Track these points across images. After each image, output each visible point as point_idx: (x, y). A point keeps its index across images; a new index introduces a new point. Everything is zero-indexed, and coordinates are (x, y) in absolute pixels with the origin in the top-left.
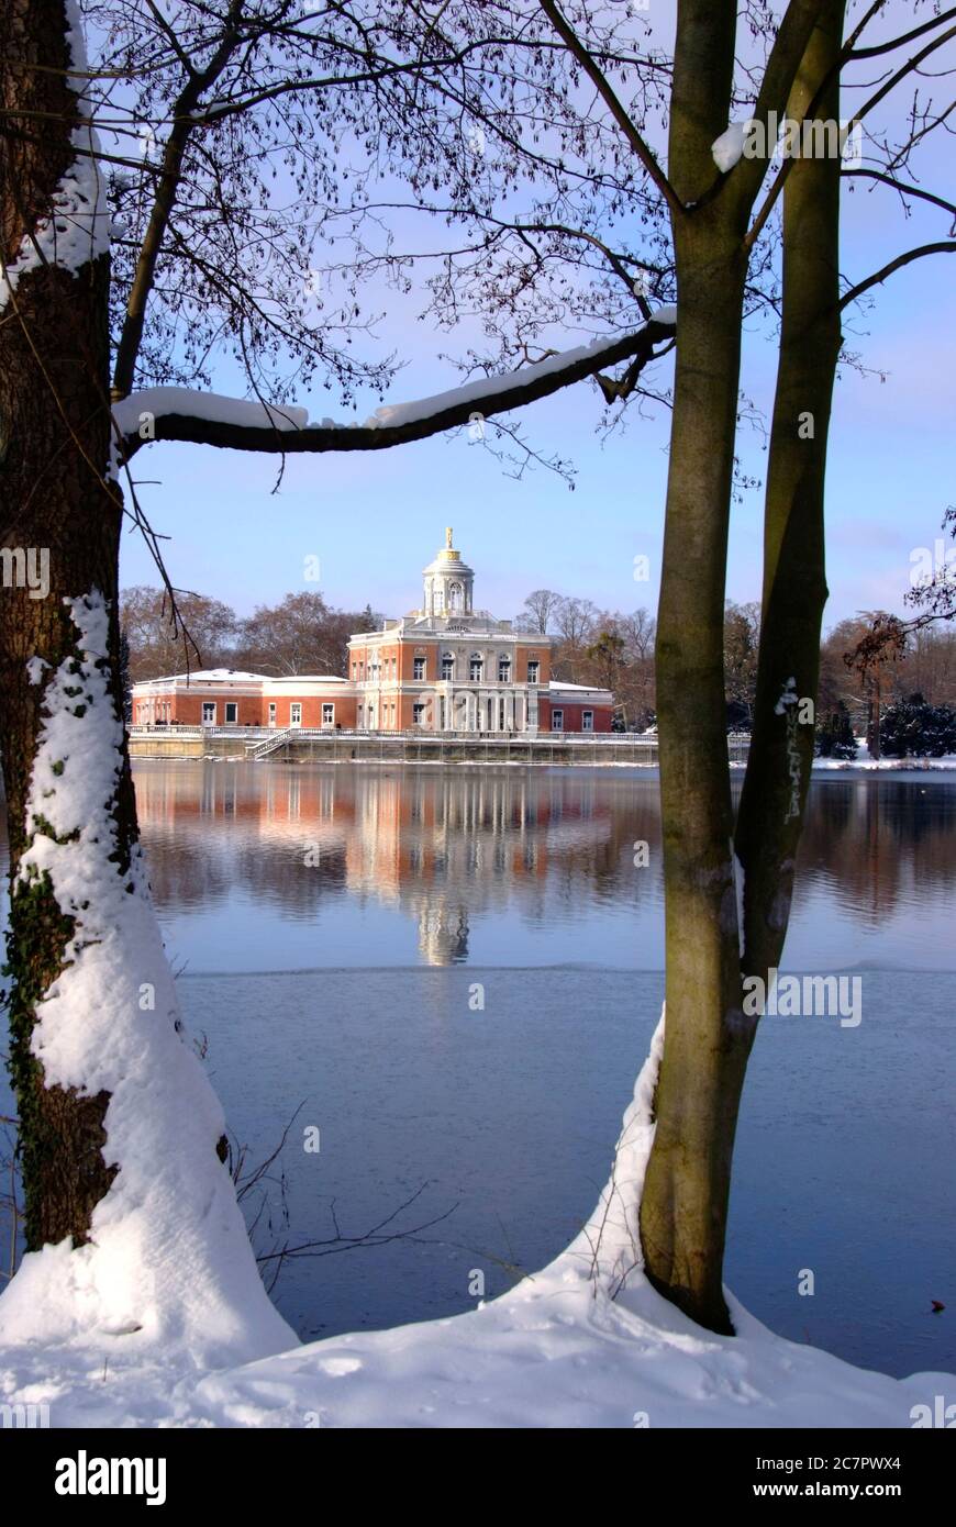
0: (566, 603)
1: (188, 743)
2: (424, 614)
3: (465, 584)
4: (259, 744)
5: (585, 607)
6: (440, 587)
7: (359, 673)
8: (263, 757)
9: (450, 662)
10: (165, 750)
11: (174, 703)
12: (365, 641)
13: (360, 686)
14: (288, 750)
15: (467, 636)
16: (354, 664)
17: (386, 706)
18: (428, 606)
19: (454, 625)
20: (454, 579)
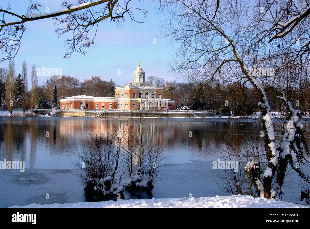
0: (157, 79)
1: (81, 113)
2: (134, 83)
3: (143, 75)
4: (98, 113)
5: (161, 80)
6: (138, 76)
7: (118, 96)
8: (99, 116)
9: (141, 94)
10: (75, 115)
11: (73, 103)
12: (120, 89)
13: (119, 99)
14: (104, 115)
15: (145, 88)
16: (117, 94)
17: (126, 104)
18: (135, 80)
19: (141, 85)
20: (141, 74)
